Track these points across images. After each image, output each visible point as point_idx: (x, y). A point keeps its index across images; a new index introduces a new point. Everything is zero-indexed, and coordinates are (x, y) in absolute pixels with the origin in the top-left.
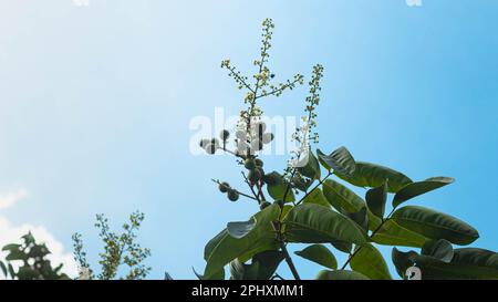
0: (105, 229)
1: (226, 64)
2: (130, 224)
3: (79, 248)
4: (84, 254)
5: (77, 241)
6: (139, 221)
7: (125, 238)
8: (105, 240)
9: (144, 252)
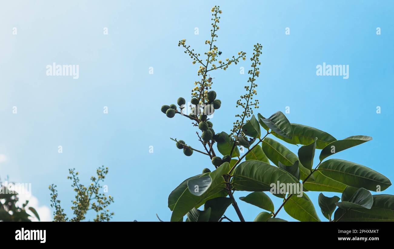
0: (76, 181)
1: (182, 43)
2: (97, 177)
3: (54, 197)
4: (59, 202)
5: (53, 190)
6: (104, 175)
7: (92, 188)
8: (77, 190)
9: (108, 199)
